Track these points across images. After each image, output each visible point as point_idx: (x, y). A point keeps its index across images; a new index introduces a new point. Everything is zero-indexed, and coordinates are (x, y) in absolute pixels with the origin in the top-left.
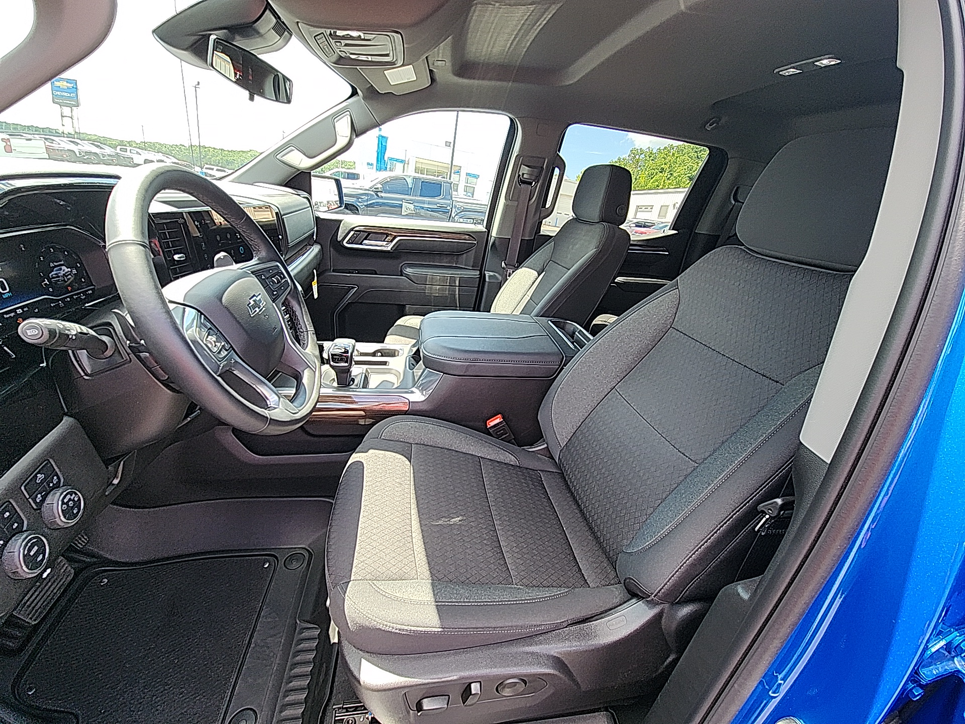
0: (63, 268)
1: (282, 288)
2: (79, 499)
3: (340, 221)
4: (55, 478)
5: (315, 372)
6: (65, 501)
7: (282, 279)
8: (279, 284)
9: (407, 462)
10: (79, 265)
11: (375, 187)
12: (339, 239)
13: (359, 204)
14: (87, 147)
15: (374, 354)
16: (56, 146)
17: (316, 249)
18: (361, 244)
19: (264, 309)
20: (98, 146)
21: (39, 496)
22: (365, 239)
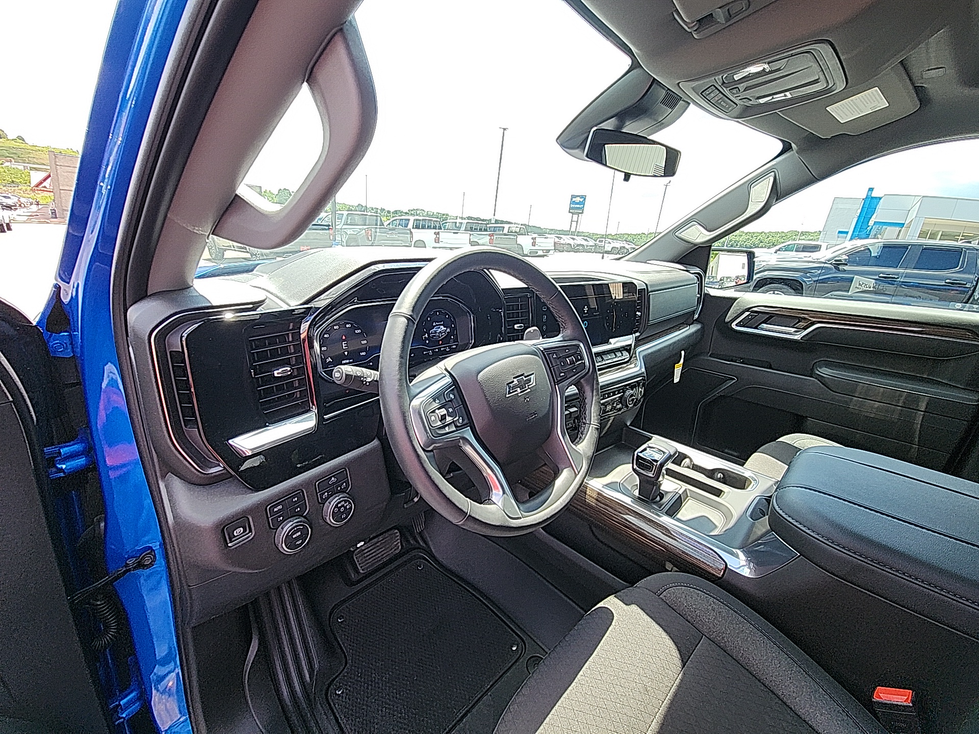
0: (442, 327)
1: (574, 370)
2: (351, 508)
3: (735, 299)
4: (344, 484)
5: (576, 475)
6: (339, 505)
7: (577, 360)
8: (571, 366)
9: (678, 663)
10: (453, 326)
11: (837, 259)
12: (727, 320)
13: (805, 279)
14: (579, 240)
15: (711, 474)
16: (562, 241)
17: (693, 328)
18: (756, 328)
19: (529, 390)
20: (586, 240)
21: (326, 494)
22: (765, 322)
